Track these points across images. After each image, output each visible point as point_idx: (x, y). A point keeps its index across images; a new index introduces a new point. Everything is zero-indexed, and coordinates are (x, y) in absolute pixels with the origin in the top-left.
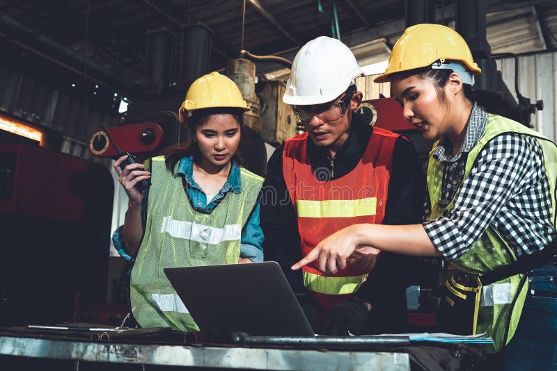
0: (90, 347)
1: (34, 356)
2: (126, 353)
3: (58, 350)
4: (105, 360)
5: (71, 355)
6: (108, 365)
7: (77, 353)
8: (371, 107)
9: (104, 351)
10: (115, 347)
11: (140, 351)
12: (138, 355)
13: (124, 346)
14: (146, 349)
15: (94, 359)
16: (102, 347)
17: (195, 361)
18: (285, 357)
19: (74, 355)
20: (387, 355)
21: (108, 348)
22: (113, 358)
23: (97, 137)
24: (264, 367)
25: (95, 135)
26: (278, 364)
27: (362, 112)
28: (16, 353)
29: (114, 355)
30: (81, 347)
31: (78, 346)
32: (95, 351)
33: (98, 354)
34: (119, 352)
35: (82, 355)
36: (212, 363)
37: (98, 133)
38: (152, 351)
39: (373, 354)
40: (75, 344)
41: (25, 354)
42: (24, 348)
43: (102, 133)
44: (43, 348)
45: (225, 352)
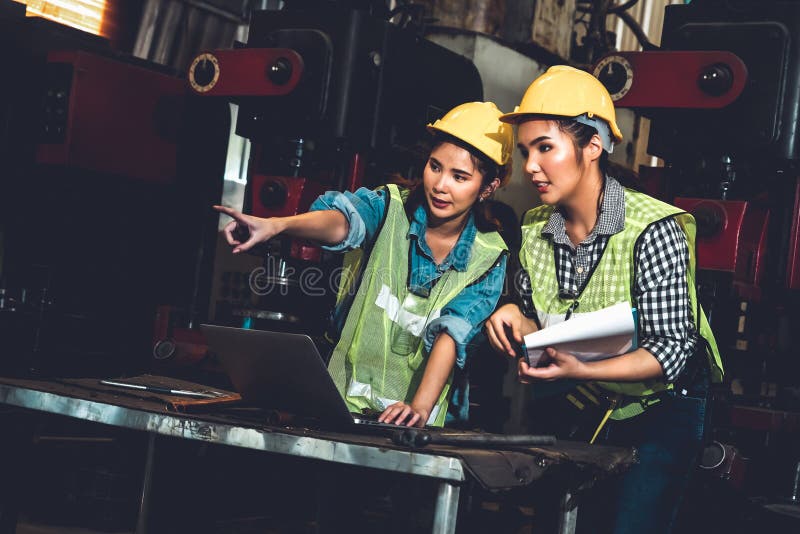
0: (166, 421)
1: (109, 423)
2: (201, 431)
3: (133, 420)
4: (180, 434)
5: (146, 427)
6: (182, 440)
7: (153, 424)
8: (625, 63)
9: (179, 426)
10: (190, 423)
11: (214, 430)
12: (212, 433)
13: (199, 423)
14: (220, 428)
15: (169, 433)
16: (177, 422)
17: (267, 445)
18: (351, 451)
19: (149, 427)
20: (445, 459)
21: (183, 423)
22: (187, 434)
23: (201, 62)
24: (330, 458)
25: (198, 59)
26: (344, 456)
27: (610, 72)
28: (91, 418)
29: (189, 431)
30: (157, 419)
31: (153, 418)
32: (171, 425)
33: (173, 428)
34: (193, 429)
35: (157, 428)
36: (282, 449)
37: (202, 57)
38: (226, 431)
39: (432, 457)
40: (151, 416)
41: (100, 421)
42: (99, 413)
43: (209, 56)
44: (119, 415)
45: (296, 440)
